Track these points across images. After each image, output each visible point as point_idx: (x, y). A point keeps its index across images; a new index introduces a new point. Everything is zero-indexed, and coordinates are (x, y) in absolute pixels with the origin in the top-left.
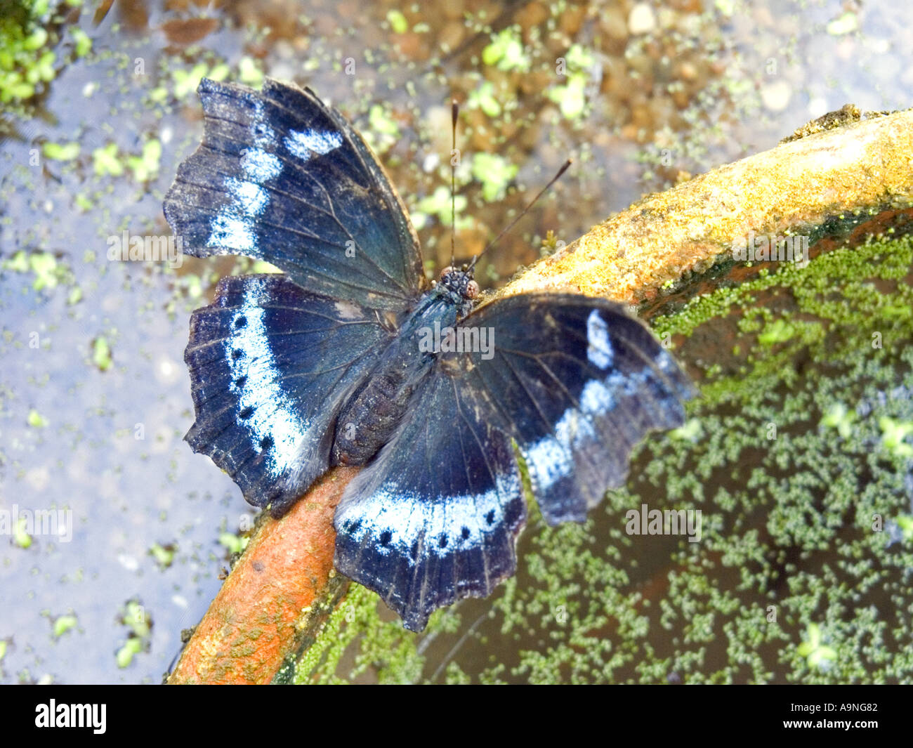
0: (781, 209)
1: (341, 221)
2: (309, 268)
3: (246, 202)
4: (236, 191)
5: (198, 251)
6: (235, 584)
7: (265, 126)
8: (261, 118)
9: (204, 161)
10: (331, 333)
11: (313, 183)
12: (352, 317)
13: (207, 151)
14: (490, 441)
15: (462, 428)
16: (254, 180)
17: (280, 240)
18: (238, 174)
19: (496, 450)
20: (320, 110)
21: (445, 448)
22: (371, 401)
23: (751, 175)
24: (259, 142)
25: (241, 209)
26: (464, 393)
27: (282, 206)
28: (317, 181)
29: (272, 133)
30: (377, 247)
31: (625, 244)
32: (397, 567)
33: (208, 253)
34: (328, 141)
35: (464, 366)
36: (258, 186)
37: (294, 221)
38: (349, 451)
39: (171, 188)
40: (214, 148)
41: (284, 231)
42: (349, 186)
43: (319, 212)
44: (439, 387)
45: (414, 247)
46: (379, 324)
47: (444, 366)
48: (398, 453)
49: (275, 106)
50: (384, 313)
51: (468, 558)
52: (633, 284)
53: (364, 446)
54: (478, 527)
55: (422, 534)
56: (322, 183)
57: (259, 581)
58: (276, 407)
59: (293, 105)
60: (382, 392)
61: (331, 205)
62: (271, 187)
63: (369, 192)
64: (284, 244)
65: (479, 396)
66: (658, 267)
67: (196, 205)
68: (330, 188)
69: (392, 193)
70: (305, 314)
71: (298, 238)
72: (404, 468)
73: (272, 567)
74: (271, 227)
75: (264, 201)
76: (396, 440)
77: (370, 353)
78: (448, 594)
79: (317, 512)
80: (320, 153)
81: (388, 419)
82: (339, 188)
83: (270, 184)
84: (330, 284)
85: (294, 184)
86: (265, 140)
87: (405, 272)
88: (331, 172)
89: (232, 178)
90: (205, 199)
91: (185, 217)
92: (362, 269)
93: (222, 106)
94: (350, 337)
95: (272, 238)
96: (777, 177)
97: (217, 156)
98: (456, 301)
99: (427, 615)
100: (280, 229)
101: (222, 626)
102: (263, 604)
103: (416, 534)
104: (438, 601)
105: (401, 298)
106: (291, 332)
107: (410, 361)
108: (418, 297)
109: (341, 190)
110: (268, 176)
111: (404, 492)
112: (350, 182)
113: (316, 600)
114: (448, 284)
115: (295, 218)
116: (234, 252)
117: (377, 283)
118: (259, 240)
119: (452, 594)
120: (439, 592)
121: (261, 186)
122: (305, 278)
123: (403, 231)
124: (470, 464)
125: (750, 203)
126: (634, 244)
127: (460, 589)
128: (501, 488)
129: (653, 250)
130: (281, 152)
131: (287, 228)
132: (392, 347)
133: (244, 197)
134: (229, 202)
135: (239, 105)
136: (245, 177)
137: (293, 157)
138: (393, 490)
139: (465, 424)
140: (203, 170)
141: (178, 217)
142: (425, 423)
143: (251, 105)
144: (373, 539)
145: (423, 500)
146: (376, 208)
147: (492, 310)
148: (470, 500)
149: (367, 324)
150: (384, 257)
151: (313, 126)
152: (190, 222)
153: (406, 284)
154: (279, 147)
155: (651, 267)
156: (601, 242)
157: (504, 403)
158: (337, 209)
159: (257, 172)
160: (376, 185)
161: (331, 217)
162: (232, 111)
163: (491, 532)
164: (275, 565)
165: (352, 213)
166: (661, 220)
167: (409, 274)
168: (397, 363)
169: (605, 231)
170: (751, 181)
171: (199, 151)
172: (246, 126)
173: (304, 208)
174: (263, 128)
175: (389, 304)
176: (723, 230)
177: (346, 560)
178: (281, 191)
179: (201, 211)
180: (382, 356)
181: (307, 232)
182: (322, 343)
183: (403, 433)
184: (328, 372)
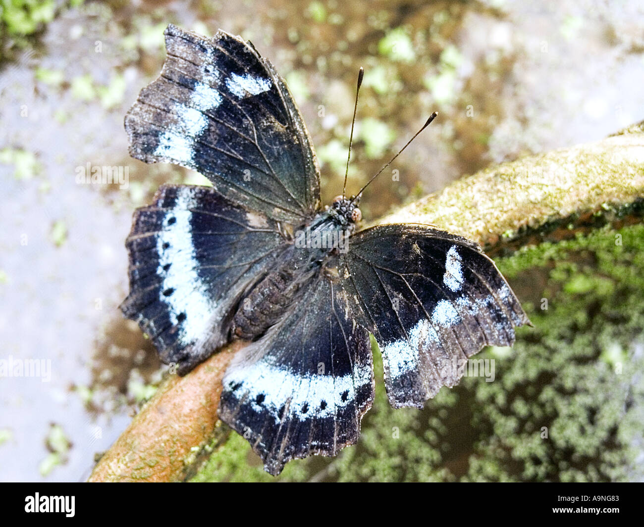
0: (602, 187)
1: (262, 149)
2: (232, 182)
3: (189, 124)
4: (182, 114)
5: (146, 157)
6: (141, 421)
7: (213, 67)
8: (210, 61)
9: (161, 88)
10: (242, 237)
11: (244, 116)
12: (259, 226)
13: (165, 81)
14: (354, 337)
15: (333, 323)
16: (198, 108)
17: (212, 157)
18: (186, 102)
19: (357, 344)
20: (257, 60)
21: (317, 336)
22: (266, 291)
23: (583, 158)
24: (206, 79)
25: (185, 129)
26: (339, 296)
27: (217, 131)
28: (247, 115)
29: (217, 73)
30: (286, 172)
31: (478, 197)
32: (266, 423)
33: (154, 160)
34: (260, 85)
35: (342, 275)
36: (201, 113)
37: (225, 143)
38: (243, 328)
39: (133, 106)
40: (170, 79)
41: (216, 150)
42: (271, 122)
43: (245, 139)
44: (320, 288)
45: (316, 177)
46: (280, 234)
47: (326, 272)
48: (280, 334)
49: (222, 52)
50: (284, 225)
51: (322, 424)
52: (481, 229)
53: (255, 325)
54: (334, 403)
55: (289, 400)
56: (251, 117)
57: (160, 422)
58: (192, 289)
59: (237, 54)
60: (276, 285)
61: (255, 135)
62: (210, 115)
63: (287, 129)
64: (215, 161)
65: (351, 299)
66: (502, 219)
67: (150, 122)
68: (257, 122)
69: (304, 132)
70: (223, 220)
71: (226, 157)
72: (283, 347)
73: (172, 412)
74: (207, 146)
75: (203, 126)
76: (280, 324)
77: (271, 255)
78: (303, 450)
79: (213, 374)
80: (253, 93)
81: (278, 307)
82: (263, 123)
83: (210, 113)
84: (246, 197)
85: (230, 116)
86: (211, 78)
87: (306, 195)
88: (259, 110)
89: (181, 104)
90: (158, 118)
91: (140, 130)
92: (272, 188)
93: (181, 47)
94: (255, 241)
95: (206, 155)
96: (602, 162)
97: (171, 86)
98: (342, 223)
99: (283, 463)
100: (213, 149)
101: (128, 453)
102: (162, 440)
103: (285, 400)
104: (294, 454)
105: (300, 215)
106: (210, 232)
107: (300, 264)
108: (313, 216)
109: (265, 124)
110: (209, 107)
111: (280, 366)
112: (273, 119)
113: (203, 442)
114: (338, 208)
115: (225, 141)
116: (174, 161)
117: (283, 201)
118: (195, 155)
119: (306, 450)
120: (296, 447)
121: (203, 113)
122: (227, 189)
123: (309, 163)
124: (334, 352)
125: (579, 179)
126: (486, 199)
127: (312, 447)
128: (356, 375)
129: (500, 206)
130: (223, 89)
131: (219, 149)
132: (288, 252)
133: (188, 120)
134: (176, 122)
135: (195, 48)
136: (191, 105)
137: (231, 94)
138: (272, 363)
139: (336, 320)
140: (159, 95)
141: (134, 129)
142: (305, 314)
143: (204, 50)
144: (251, 398)
145: (294, 373)
146: (290, 142)
147: (371, 234)
148: (330, 379)
149: (270, 232)
150: (291, 181)
151: (250, 71)
152: (144, 134)
153: (306, 205)
154: (221, 85)
155: (497, 218)
156: (460, 194)
157: (370, 307)
158: (260, 139)
159: (201, 102)
160: (293, 124)
161: (254, 145)
162: (189, 52)
163: (344, 407)
164: (175, 412)
165: (271, 144)
166: (509, 183)
167: (308, 197)
168: (290, 265)
169: (464, 185)
170: (582, 162)
171: (158, 80)
172: (198, 66)
173: (234, 135)
174: (210, 68)
175: (290, 218)
176: (556, 197)
177: (227, 411)
178: (218, 119)
179: (153, 127)
180: (279, 258)
181: (234, 154)
182: (233, 244)
183: (287, 319)
184: (236, 267)
